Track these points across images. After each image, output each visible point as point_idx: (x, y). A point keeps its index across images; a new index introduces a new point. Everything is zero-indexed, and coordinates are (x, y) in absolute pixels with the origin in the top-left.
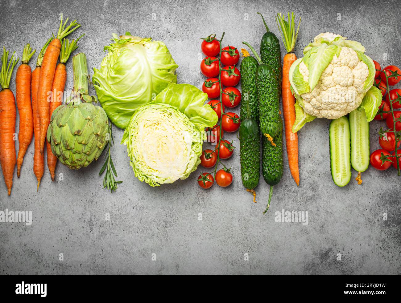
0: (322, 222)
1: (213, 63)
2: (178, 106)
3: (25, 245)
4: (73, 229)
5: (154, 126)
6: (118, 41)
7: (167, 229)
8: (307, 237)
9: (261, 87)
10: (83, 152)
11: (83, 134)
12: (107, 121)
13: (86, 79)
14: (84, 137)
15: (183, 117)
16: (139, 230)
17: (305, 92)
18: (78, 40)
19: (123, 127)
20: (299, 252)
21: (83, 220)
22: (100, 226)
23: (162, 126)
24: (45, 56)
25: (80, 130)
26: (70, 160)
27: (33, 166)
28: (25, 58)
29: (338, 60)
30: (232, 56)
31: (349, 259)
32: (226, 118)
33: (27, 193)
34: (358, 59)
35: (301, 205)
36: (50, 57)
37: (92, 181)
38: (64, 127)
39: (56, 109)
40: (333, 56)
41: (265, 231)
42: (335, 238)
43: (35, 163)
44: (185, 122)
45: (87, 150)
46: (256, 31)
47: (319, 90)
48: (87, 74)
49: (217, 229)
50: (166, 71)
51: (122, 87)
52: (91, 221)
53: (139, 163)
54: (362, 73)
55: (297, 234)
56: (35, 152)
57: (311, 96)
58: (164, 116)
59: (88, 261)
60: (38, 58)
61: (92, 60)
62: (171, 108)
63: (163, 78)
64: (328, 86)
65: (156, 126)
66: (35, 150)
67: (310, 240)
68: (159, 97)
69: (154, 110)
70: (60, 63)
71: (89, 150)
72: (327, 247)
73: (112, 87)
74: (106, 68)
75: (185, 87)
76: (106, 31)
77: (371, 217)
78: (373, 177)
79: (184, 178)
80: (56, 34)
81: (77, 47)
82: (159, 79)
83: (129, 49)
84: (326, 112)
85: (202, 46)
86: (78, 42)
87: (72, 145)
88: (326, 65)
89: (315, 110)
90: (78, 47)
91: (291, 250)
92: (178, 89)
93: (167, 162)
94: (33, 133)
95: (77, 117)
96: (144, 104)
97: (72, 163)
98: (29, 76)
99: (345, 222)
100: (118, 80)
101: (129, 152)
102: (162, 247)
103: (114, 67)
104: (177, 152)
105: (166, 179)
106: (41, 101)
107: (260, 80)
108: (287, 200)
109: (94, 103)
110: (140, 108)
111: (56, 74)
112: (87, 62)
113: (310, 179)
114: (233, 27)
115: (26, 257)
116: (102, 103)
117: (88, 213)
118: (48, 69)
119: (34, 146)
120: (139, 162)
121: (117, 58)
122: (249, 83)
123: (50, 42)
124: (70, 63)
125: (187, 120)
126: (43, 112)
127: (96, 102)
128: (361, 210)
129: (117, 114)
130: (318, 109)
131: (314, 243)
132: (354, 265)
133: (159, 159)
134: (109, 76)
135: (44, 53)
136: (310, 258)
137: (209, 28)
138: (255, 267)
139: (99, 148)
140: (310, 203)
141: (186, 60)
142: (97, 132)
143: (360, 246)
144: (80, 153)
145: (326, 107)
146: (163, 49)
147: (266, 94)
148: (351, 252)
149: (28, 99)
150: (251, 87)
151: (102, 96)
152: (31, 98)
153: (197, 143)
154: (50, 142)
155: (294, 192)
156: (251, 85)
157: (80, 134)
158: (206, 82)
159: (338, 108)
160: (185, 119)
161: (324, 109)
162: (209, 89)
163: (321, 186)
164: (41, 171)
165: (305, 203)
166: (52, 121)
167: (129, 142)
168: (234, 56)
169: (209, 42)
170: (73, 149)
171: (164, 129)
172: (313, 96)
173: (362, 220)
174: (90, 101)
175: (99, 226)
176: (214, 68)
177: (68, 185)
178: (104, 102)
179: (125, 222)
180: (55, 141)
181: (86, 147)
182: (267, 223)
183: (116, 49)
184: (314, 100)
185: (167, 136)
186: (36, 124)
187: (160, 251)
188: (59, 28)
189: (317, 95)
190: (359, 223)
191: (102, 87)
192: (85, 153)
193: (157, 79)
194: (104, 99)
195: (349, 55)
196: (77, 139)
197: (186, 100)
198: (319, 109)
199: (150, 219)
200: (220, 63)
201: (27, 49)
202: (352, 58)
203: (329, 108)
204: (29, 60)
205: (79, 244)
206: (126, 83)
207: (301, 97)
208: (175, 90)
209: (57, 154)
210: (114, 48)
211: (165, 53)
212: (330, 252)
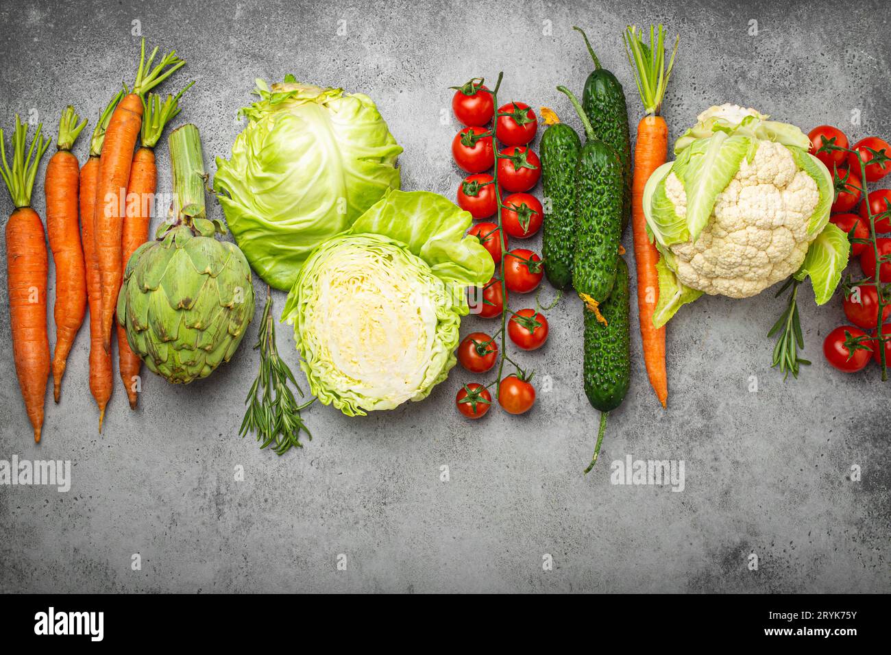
0: (724, 486)
1: (479, 141)
2: (406, 240)
3: (76, 550)
4: (179, 514)
5: (354, 282)
6: (268, 95)
7: (387, 509)
8: (695, 518)
9: (585, 191)
10: (198, 346)
11: (196, 307)
12: (248, 276)
13: (199, 182)
14: (199, 313)
15: (417, 264)
16: (324, 511)
17: (678, 241)
18: (180, 95)
19: (284, 286)
20: (676, 552)
21: (202, 493)
22: (240, 505)
23: (371, 284)
24: (108, 133)
25: (190, 297)
26: (170, 364)
27: (87, 377)
28: (65, 139)
29: (750, 172)
30: (521, 125)
31: (786, 564)
32: (512, 261)
33: (77, 436)
34: (794, 167)
35: (678, 448)
36: (120, 136)
37: (219, 406)
38: (156, 293)
39: (137, 251)
40: (738, 162)
41: (600, 508)
42: (754, 520)
43: (91, 370)
44: (422, 275)
45: (206, 342)
46: (573, 67)
47: (709, 236)
48: (203, 170)
49: (495, 507)
50: (376, 161)
51: (281, 199)
52: (219, 494)
53: (321, 365)
54: (805, 199)
55: (671, 513)
56: (92, 346)
57: (693, 248)
58: (376, 261)
59: (215, 583)
60: (93, 137)
61: (212, 138)
62: (391, 244)
63: (370, 178)
64: (730, 229)
65: (358, 283)
66: (92, 342)
67: (699, 524)
68: (365, 221)
69: (354, 249)
70: (142, 147)
71: (211, 341)
72: (737, 540)
73: (258, 198)
74: (244, 157)
75: (421, 199)
76: (242, 74)
77: (832, 471)
78: (834, 384)
79: (419, 398)
80: (130, 83)
81: (178, 111)
82: (362, 179)
83: (294, 116)
84: (726, 283)
85: (453, 102)
86: (181, 100)
87: (172, 332)
88: (724, 183)
89: (701, 278)
90: (181, 111)
91: (659, 548)
92: (407, 202)
93: (381, 363)
94: (86, 306)
95: (182, 268)
96: (329, 236)
97: (173, 370)
98: (75, 178)
99: (775, 484)
100: (270, 185)
101: (297, 340)
102: (376, 548)
103: (261, 157)
104: (404, 341)
105: (379, 400)
106: (103, 235)
107: (584, 174)
108: (648, 438)
109: (220, 234)
110: (324, 245)
111: (133, 172)
112: (202, 143)
113: (697, 391)
114: (521, 59)
115: (79, 577)
116: (237, 235)
117: (212, 478)
118: (116, 163)
119: (89, 333)
120: (319, 363)
121: (268, 134)
122: (562, 184)
123: (118, 101)
124: (164, 146)
125: (427, 270)
126: (108, 259)
127: (224, 233)
128: (810, 456)
129: (270, 257)
130: (708, 276)
131: (707, 531)
132: (796, 578)
133: (365, 356)
134: (250, 176)
135: (106, 127)
136: (701, 565)
137: (470, 63)
138: (582, 587)
139: (233, 337)
140: (698, 444)
141: (419, 133)
142: (228, 302)
143: (809, 535)
144: (190, 349)
145: (726, 274)
146: (368, 113)
147: (594, 206)
148: (788, 547)
149: (74, 229)
150: (565, 193)
151: (236, 219)
152: (81, 226)
153: (447, 321)
154: (123, 325)
155: (662, 419)
156: (564, 187)
157: (190, 306)
158: (467, 183)
159: (751, 274)
160: (421, 268)
161: (722, 278)
162: (472, 199)
163: (722, 406)
164: (105, 387)
165: (688, 443)
166: (126, 279)
167: (298, 318)
168: (526, 124)
169: (469, 94)
170: (177, 340)
171: (374, 289)
172: (697, 249)
173: (813, 478)
174: (210, 232)
175: (237, 505)
176: (483, 152)
177: (167, 415)
178: (243, 233)
179: (293, 494)
180: (135, 324)
181: (205, 335)
182: (605, 491)
183: (266, 114)
184: (698, 258)
185: (381, 307)
186: (92, 284)
187: (372, 558)
188: (136, 70)
189: (705, 248)
190: (806, 485)
191: (236, 199)
192: (203, 349)
193: (357, 181)
194: (240, 225)
195: (775, 160)
196: (183, 318)
197: (424, 226)
198: (711, 276)
199: (348, 487)
200: (494, 140)
201: (69, 118)
202: (781, 166)
203: (732, 274)
204: (72, 142)
205: (195, 546)
206: (288, 189)
207: (670, 251)
208: (399, 205)
209: (140, 352)
210: (260, 112)
211: (373, 121)
212: (743, 550)
